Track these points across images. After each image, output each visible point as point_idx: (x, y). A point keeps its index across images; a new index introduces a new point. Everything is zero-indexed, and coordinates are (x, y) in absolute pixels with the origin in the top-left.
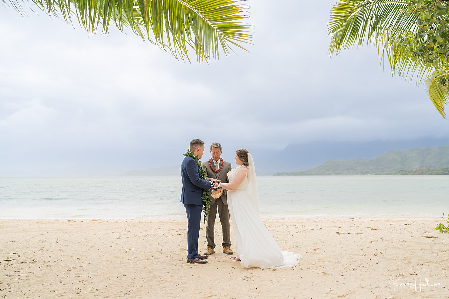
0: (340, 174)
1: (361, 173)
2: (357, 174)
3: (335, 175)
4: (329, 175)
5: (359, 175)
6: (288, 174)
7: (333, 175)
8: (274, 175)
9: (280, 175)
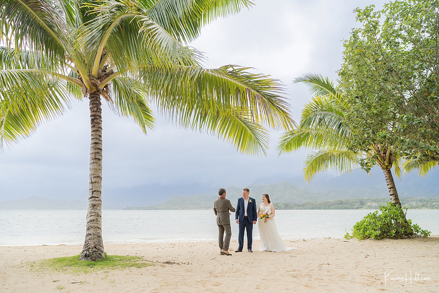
0: (186, 208)
1: (205, 208)
2: (201, 208)
3: (181, 209)
4: (176, 209)
5: (203, 209)
6: (138, 208)
7: (180, 209)
8: (124, 209)
9: (130, 209)
